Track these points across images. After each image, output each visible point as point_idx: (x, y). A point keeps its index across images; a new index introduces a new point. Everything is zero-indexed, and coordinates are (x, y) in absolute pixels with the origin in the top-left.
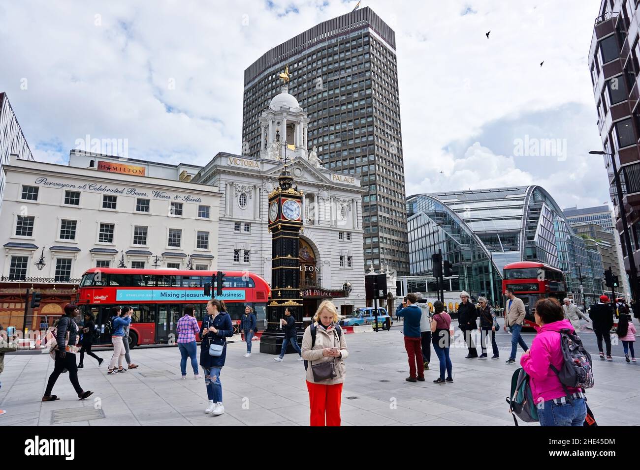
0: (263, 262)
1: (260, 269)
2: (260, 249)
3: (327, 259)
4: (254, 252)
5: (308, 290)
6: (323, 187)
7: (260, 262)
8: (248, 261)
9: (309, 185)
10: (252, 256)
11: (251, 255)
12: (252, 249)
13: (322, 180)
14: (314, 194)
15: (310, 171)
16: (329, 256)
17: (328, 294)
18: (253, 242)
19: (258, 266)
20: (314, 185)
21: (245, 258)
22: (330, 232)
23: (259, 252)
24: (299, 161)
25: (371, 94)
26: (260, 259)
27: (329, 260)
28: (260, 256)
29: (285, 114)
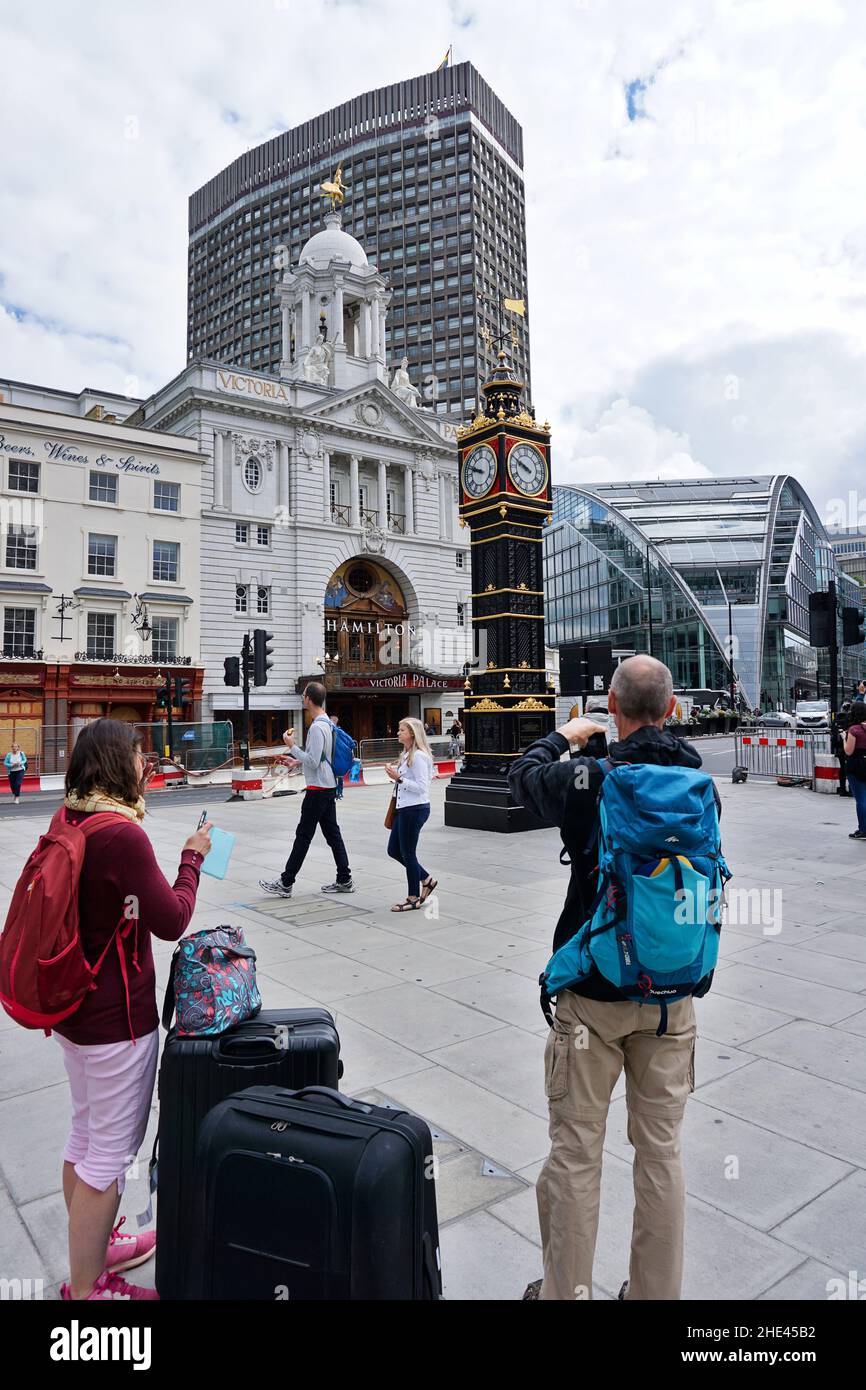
0: (299, 612)
1: (292, 629)
2: (293, 584)
3: (432, 610)
4: (278, 591)
5: (402, 674)
6: (424, 450)
7: (292, 614)
8: (265, 610)
9: (396, 444)
10: (276, 600)
11: (274, 598)
12: (275, 583)
13: (422, 436)
14: (405, 466)
15: (398, 413)
16: (436, 603)
17: (441, 684)
18: (276, 568)
19: (286, 621)
20: (405, 446)
21: (259, 603)
22: (438, 550)
23: (290, 591)
24: (374, 391)
25: (473, 264)
26: (293, 607)
27: (437, 611)
28: (292, 599)
29: (339, 278)
